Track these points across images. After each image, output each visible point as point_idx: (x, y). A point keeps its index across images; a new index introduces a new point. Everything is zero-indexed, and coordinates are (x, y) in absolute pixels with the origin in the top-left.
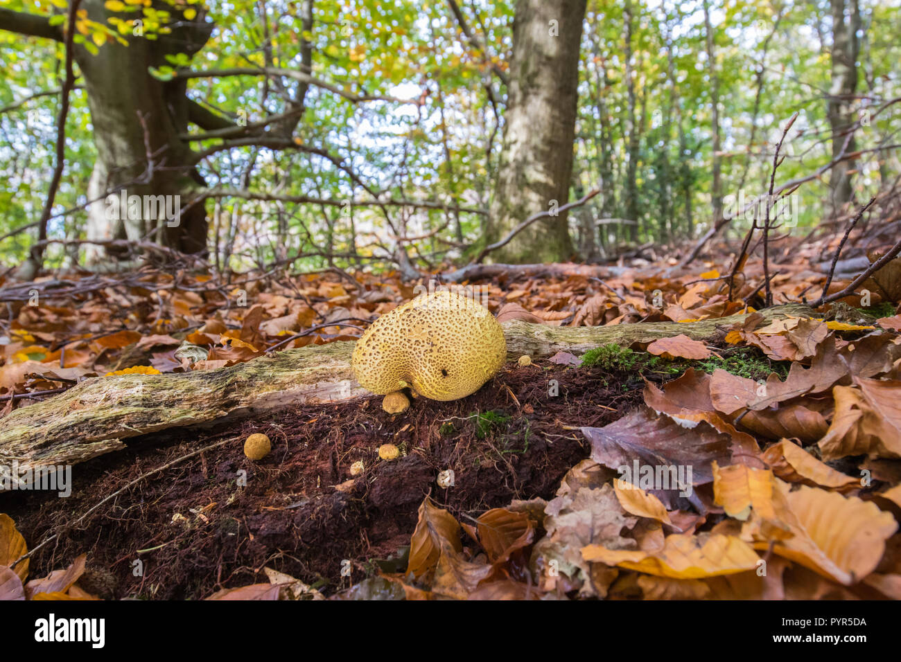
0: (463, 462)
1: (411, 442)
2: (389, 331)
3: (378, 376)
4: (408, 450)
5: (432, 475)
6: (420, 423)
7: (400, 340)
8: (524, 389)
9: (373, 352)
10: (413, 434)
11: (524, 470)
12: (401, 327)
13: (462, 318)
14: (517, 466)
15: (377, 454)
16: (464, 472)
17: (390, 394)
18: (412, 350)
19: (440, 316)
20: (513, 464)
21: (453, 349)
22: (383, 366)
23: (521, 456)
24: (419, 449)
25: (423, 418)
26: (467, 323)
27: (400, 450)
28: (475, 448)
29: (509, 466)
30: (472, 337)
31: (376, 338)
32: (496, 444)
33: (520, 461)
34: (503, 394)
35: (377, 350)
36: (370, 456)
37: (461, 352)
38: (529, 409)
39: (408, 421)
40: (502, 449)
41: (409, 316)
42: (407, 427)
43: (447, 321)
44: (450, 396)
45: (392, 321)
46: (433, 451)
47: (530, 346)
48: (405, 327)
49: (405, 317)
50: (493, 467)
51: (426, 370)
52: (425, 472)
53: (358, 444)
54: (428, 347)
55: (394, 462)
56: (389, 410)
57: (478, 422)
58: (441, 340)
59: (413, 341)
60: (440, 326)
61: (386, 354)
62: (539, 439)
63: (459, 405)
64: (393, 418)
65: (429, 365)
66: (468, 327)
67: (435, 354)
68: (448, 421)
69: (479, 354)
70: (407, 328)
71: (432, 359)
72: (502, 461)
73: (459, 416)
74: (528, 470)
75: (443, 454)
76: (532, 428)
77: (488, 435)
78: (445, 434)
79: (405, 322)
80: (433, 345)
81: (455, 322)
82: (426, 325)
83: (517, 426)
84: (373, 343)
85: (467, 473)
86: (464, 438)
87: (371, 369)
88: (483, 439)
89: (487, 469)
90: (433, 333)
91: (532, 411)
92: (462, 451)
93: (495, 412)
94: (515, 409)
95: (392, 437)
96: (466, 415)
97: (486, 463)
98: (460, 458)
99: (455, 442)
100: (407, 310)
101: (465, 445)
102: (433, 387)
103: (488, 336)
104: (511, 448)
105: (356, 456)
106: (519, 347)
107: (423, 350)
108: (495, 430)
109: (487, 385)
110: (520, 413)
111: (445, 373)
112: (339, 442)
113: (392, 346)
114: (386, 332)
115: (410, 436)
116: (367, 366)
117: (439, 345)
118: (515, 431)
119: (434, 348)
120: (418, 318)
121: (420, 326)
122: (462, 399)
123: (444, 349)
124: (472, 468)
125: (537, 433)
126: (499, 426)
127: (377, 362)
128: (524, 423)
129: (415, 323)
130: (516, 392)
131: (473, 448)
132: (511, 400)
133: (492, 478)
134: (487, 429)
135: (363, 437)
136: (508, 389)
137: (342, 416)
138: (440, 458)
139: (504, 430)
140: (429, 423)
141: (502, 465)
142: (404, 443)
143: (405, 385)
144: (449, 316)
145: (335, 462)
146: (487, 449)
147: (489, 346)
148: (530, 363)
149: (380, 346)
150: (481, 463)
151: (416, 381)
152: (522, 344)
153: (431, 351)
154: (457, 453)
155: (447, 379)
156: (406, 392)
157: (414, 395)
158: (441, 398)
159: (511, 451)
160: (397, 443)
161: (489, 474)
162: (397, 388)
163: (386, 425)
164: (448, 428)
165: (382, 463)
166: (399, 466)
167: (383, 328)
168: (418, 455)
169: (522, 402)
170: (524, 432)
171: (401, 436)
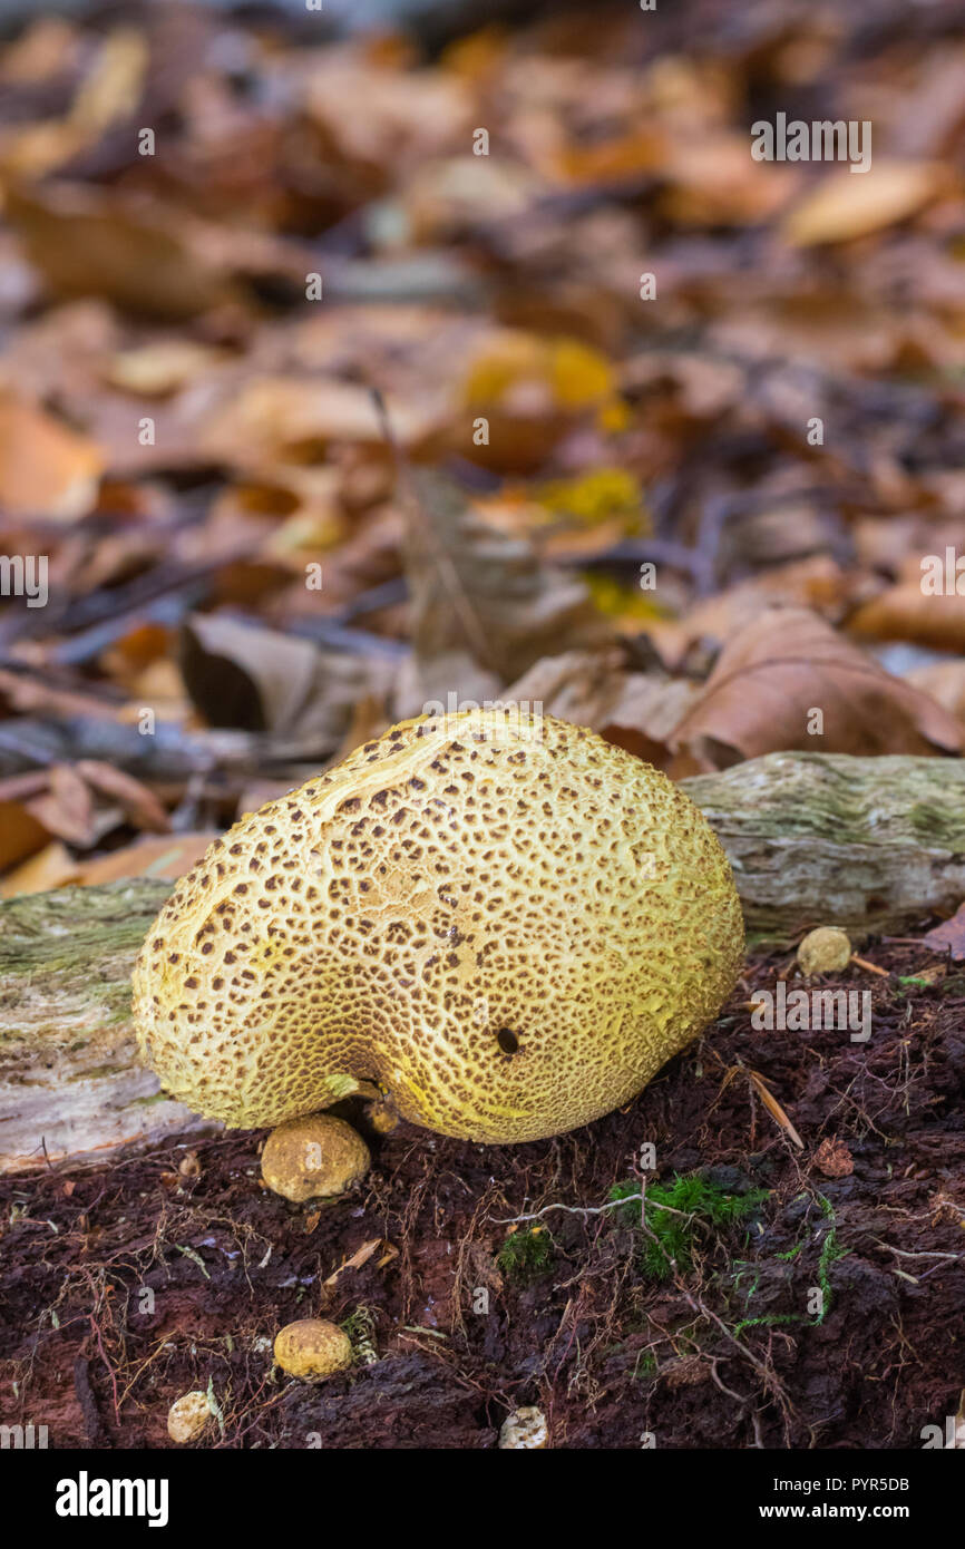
0: (597, 1367)
1: (389, 1306)
2: (285, 891)
3: (250, 1062)
4: (381, 1337)
5: (482, 1424)
6: (418, 1234)
7: (332, 925)
8: (816, 1082)
9: (229, 973)
10: (393, 1274)
11: (818, 1386)
12: (333, 874)
13: (565, 828)
14: (794, 1372)
15: (265, 1359)
16: (601, 1404)
17: (292, 1123)
18: (378, 961)
19: (480, 826)
20: (778, 1367)
21: (534, 950)
22: (268, 1025)
23: (805, 1334)
24: (421, 1333)
25: (426, 1212)
26: (583, 846)
27: (354, 1341)
28: (637, 1318)
29: (765, 1372)
30: (608, 902)
31: (237, 923)
32: (712, 1297)
33: (802, 1352)
34: (737, 1103)
35: (243, 963)
36: (239, 1369)
37: (568, 959)
38: (835, 1157)
39: (368, 1229)
40: (736, 1312)
41: (357, 828)
42: (367, 1249)
43: (507, 844)
44: (530, 1126)
45: (294, 849)
46: (477, 1338)
47: (850, 878)
48: (348, 872)
49: (341, 832)
50: (709, 1382)
51: (437, 1033)
52: (457, 1413)
53: (181, 1327)
54: (443, 948)
55: (336, 1383)
56: (291, 1190)
57: (645, 1220)
58: (490, 917)
59: (381, 928)
60: (482, 866)
61: (281, 978)
62: (870, 1270)
63: (568, 1155)
64: (313, 1220)
65: (447, 1015)
66: (590, 864)
67: (467, 972)
68: (530, 1220)
69: (634, 966)
70: (356, 878)
71: (459, 990)
72: (739, 1358)
73: (569, 1199)
74: (836, 1383)
75: (517, 1345)
76: (843, 1234)
77: (685, 1267)
78: (519, 1274)
79: (345, 855)
80: (457, 939)
81: (538, 846)
82: (426, 862)
83: (792, 1227)
84: (225, 942)
85: (612, 1410)
86: (596, 1282)
87: (224, 1037)
88: (664, 1283)
89: (685, 1387)
90: (457, 894)
91: (848, 1165)
92: (591, 1328)
93: (708, 1180)
94: (782, 1161)
95: (312, 1291)
96: (596, 1193)
97: (682, 1366)
98: (583, 1356)
99: (560, 1297)
100: (350, 804)
101: (599, 1306)
102: (465, 1097)
103: (668, 889)
104: (769, 1307)
105: (184, 1373)
106: (802, 885)
107: (420, 959)
108: (707, 1246)
109: (673, 1072)
110: (802, 1176)
111: (508, 1041)
112: (110, 1322)
113: (302, 950)
114: (273, 897)
115: (383, 1282)
116: (207, 1025)
117: (484, 939)
118: (783, 1247)
119: (463, 951)
120: (396, 835)
121: (405, 867)
122: (578, 1133)
123: (503, 951)
124: (631, 1391)
125: (864, 1251)
126: (723, 1229)
127: (244, 1011)
128: (817, 1216)
129: (382, 856)
130: (786, 1094)
131: (630, 1317)
132: (768, 1127)
133: (704, 1421)
134: (680, 1242)
135: (196, 1296)
136: (756, 1080)
137: (95, 1220)
138: (506, 1360)
139: (742, 1245)
140: (452, 1233)
141: (738, 1372)
142: (362, 1311)
143: (350, 1086)
144: (514, 823)
145: (100, 1399)
146: (680, 1316)
147: (672, 929)
148: (844, 959)
149: (254, 951)
150: (663, 1369)
151: (397, 1076)
152: (816, 872)
153: (454, 960)
154: (572, 1337)
155: (521, 1064)
156: (350, 1113)
157: (381, 1121)
158: (496, 1135)
159: (769, 1320)
160: (337, 1313)
161: (691, 1407)
162: (320, 1101)
163: (291, 1248)
164: (531, 1247)
165: (290, 1393)
166: (357, 1399)
167: (259, 880)
168: (424, 1355)
169: (810, 1132)
170: (815, 1250)
171: (347, 1286)
